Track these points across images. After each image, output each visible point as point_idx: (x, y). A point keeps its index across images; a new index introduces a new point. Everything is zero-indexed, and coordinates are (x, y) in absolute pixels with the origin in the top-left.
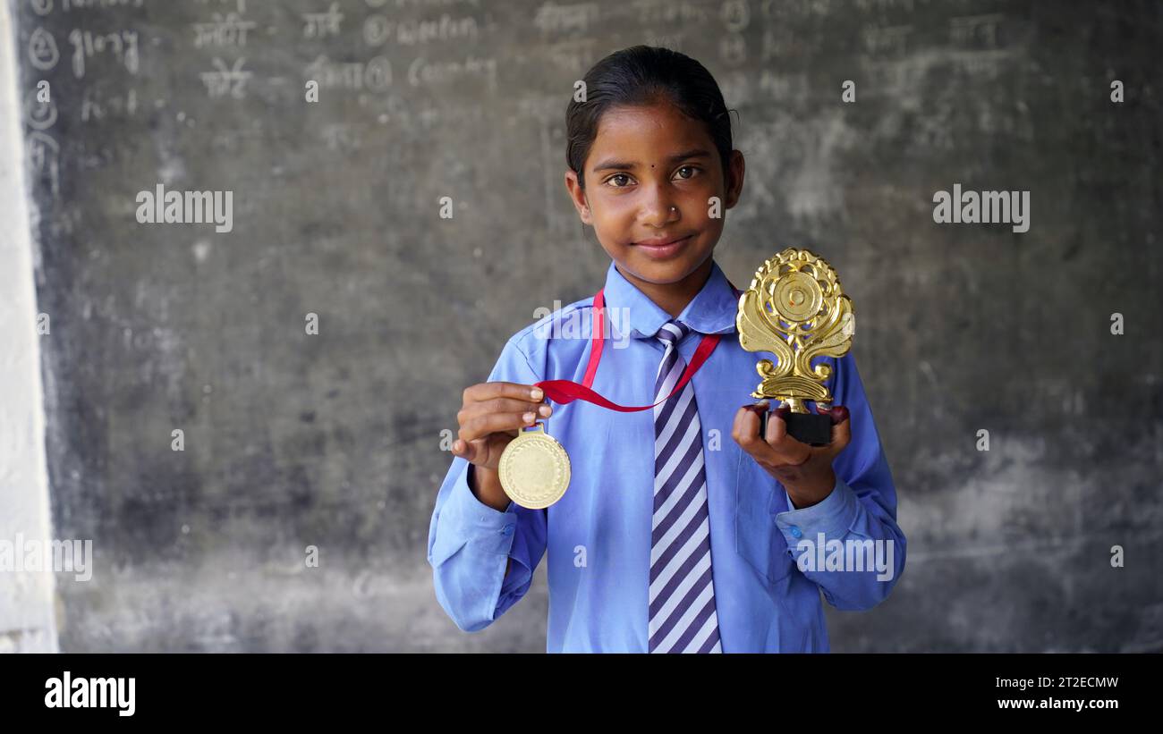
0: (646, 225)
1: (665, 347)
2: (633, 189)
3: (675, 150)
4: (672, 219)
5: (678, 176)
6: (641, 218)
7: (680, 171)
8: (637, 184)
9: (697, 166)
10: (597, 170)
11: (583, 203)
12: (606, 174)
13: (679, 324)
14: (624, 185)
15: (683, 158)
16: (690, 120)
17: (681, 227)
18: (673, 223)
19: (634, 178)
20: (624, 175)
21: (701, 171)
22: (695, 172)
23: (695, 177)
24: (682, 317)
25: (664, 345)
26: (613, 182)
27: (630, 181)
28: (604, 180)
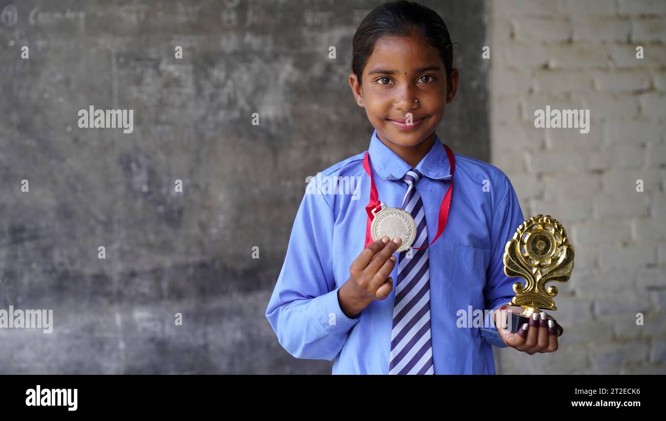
0: (398, 109)
1: (408, 185)
2: (393, 86)
3: (420, 65)
4: (415, 107)
5: (420, 81)
6: (396, 105)
7: (422, 78)
8: (395, 84)
9: (433, 76)
10: (371, 73)
11: (359, 93)
12: (377, 76)
13: (417, 171)
14: (387, 84)
15: (425, 70)
16: (430, 47)
17: (420, 112)
18: (415, 109)
19: (394, 80)
20: (388, 78)
21: (435, 79)
22: (430, 79)
23: (431, 82)
24: (419, 167)
25: (407, 184)
26: (380, 82)
27: (390, 82)
28: (375, 80)
